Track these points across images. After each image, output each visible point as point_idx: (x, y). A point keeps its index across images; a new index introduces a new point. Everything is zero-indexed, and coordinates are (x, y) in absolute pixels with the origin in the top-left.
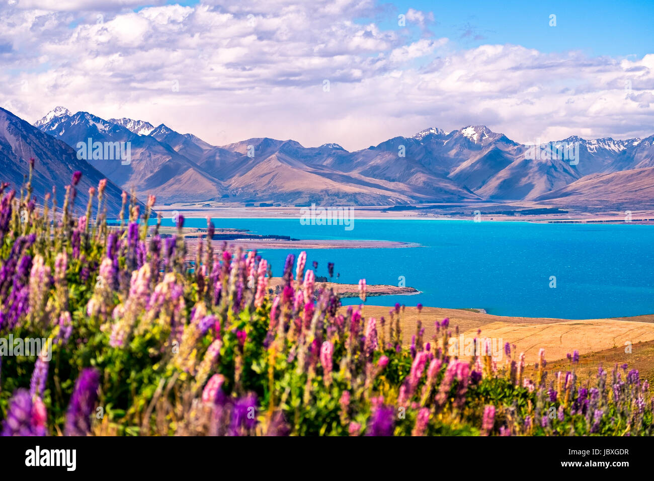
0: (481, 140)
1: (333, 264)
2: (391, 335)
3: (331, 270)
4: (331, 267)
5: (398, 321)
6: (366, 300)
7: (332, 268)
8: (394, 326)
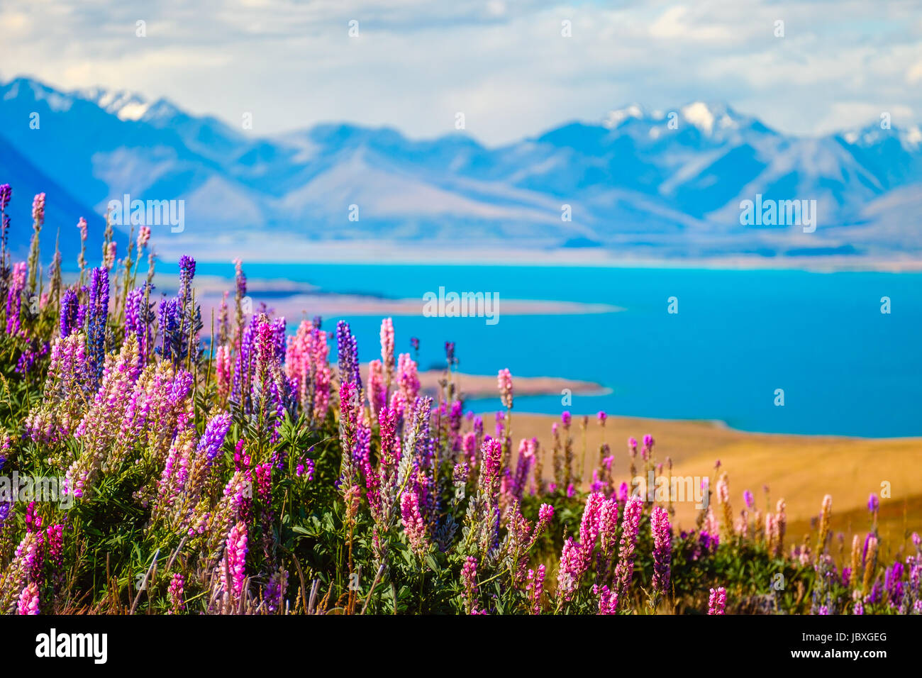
0: (716, 126)
1: (454, 344)
2: (557, 469)
3: (451, 354)
4: (450, 350)
5: (570, 443)
6: (512, 405)
7: (453, 350)
8: (562, 452)
